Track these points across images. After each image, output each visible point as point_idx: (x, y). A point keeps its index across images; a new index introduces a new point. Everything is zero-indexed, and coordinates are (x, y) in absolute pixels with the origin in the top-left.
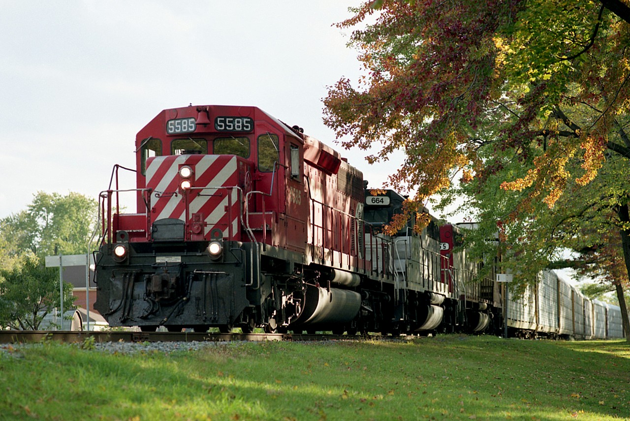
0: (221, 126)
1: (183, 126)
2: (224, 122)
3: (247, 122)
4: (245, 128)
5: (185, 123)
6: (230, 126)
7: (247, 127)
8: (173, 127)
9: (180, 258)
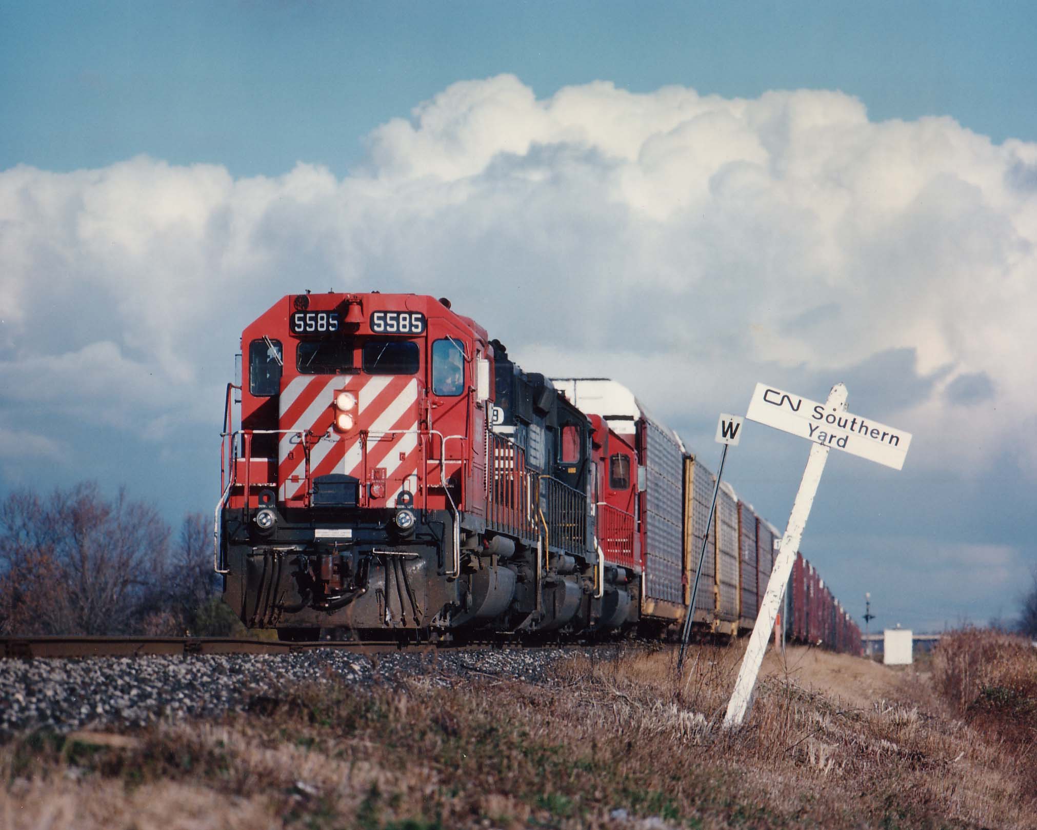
0: (379, 326)
1: (320, 322)
2: (384, 319)
3: (416, 319)
4: (413, 328)
5: (322, 319)
6: (392, 326)
7: (417, 327)
8: (302, 323)
9: (350, 531)
